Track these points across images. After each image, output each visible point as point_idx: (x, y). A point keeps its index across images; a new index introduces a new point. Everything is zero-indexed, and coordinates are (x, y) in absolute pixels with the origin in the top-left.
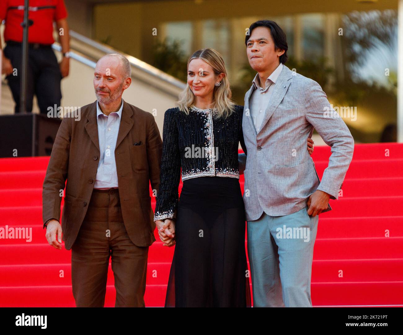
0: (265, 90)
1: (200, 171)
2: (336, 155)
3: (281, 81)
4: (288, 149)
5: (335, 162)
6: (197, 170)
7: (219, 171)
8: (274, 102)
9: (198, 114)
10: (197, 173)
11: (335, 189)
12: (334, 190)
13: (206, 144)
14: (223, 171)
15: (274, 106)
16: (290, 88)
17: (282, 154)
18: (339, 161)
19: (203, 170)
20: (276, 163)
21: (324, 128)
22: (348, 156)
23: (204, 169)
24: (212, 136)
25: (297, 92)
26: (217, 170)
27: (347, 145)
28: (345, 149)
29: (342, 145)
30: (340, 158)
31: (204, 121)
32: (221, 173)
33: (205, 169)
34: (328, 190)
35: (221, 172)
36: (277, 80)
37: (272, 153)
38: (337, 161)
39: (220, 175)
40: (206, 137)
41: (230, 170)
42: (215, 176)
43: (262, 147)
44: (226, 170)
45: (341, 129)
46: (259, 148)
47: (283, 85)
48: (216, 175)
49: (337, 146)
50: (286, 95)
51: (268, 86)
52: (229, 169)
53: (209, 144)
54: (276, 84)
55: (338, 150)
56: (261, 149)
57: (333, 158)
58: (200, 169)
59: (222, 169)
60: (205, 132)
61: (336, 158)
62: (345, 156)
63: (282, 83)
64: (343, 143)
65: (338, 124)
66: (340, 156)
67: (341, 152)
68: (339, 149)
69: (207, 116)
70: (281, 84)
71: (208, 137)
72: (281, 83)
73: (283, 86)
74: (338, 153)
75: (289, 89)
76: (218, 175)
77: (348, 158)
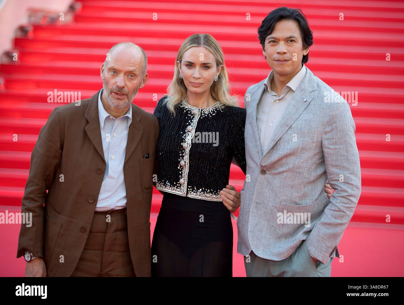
0: (281, 97)
1: (169, 185)
2: (333, 208)
3: (302, 91)
4: (299, 183)
5: (329, 216)
6: (167, 183)
7: (192, 191)
8: (287, 119)
9: (185, 111)
10: (166, 186)
11: (323, 252)
12: (321, 252)
13: (180, 153)
14: (197, 192)
15: (287, 124)
16: (313, 103)
17: (292, 187)
18: (335, 217)
19: (174, 186)
20: (283, 198)
21: (333, 166)
22: (348, 212)
23: (175, 183)
24: (189, 145)
25: (320, 110)
26: (190, 188)
27: (349, 198)
28: (346, 202)
29: (343, 197)
30: (337, 213)
31: (188, 122)
32: (194, 194)
33: (176, 185)
34: (313, 251)
35: (194, 192)
36: (297, 88)
37: (279, 184)
38: (332, 216)
39: (192, 195)
40: (182, 144)
41: (207, 191)
42: (185, 196)
43: (267, 172)
44: (201, 191)
45: (351, 174)
46: (263, 172)
47: (303, 96)
48: (187, 195)
49: (337, 196)
50: (305, 111)
51: (285, 93)
52: (205, 190)
53: (184, 154)
54: (295, 93)
55: (336, 202)
56: (266, 173)
57: (328, 210)
58: (170, 183)
59: (196, 189)
60: (183, 137)
61: (332, 211)
62: (344, 212)
63: (303, 94)
64: (345, 194)
65: (351, 165)
66: (337, 211)
67: (340, 207)
68: (338, 201)
69: (193, 117)
70: (301, 94)
71: (184, 145)
72: (301, 92)
73: (303, 99)
74: (336, 206)
75: (311, 104)
76: (189, 196)
77: (347, 215)
